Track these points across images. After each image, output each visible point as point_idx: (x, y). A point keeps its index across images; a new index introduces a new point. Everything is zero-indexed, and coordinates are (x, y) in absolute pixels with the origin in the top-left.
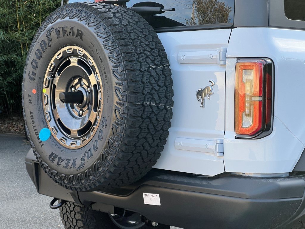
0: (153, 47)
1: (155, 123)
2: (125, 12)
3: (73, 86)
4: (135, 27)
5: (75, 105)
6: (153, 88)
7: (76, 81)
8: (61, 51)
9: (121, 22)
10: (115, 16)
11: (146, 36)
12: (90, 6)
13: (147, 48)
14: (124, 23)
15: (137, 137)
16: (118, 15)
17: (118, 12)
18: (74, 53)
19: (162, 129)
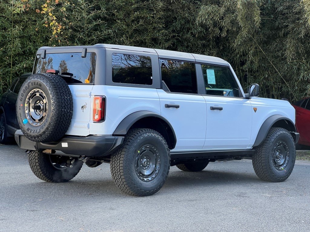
0: (66, 90)
1: (66, 117)
2: (57, 77)
3: (37, 104)
4: (60, 83)
5: (37, 110)
6: (65, 105)
7: (38, 101)
8: (33, 90)
9: (55, 81)
10: (53, 79)
11: (64, 86)
12: (45, 75)
13: (64, 91)
14: (56, 82)
15: (59, 121)
16: (54, 79)
17: (54, 77)
18: (38, 91)
19: (69, 119)
